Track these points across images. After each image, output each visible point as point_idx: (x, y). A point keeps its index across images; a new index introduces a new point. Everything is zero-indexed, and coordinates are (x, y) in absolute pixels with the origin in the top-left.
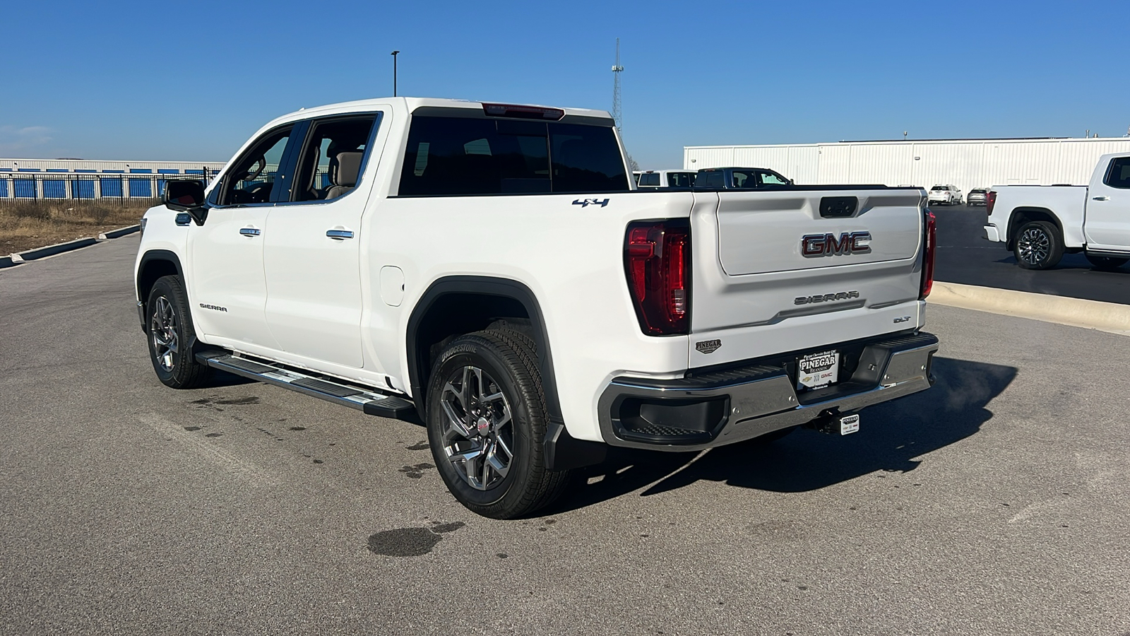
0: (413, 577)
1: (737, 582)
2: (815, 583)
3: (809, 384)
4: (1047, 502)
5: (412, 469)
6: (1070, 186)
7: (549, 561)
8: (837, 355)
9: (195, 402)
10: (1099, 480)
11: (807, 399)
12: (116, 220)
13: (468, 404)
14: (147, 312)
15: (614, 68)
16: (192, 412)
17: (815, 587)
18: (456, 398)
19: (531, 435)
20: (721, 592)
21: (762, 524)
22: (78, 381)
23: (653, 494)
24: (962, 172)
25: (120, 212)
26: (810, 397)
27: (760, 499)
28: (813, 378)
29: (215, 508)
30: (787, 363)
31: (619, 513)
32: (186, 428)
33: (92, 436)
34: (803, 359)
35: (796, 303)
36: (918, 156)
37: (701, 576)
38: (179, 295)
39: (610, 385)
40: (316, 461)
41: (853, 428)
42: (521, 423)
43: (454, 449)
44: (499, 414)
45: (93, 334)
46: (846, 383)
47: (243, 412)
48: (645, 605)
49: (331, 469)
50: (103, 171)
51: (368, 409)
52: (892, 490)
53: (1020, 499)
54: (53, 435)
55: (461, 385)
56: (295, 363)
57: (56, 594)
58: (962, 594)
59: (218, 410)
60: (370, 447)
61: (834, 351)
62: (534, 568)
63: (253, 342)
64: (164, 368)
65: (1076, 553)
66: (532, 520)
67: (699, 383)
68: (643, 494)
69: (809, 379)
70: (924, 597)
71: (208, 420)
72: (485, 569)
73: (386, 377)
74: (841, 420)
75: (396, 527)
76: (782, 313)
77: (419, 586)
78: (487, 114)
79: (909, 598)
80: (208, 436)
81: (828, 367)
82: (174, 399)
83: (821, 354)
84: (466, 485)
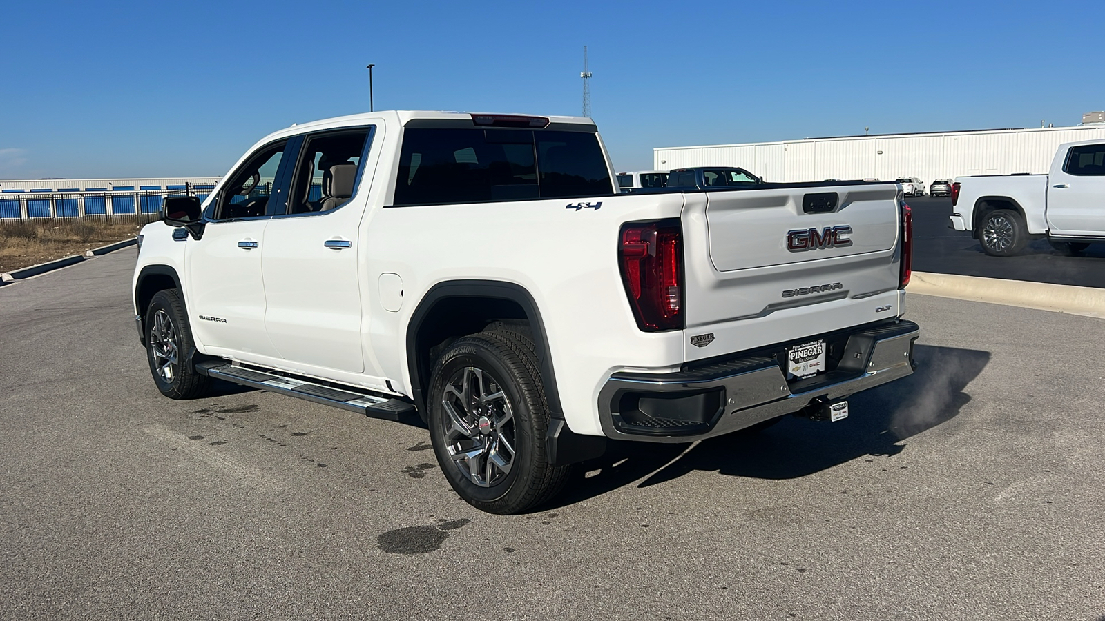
0: (424, 574)
1: (738, 567)
2: (813, 565)
3: (798, 374)
4: (1030, 480)
5: (414, 470)
6: (1028, 174)
7: (555, 553)
8: (824, 345)
9: (196, 412)
10: (1080, 456)
11: (798, 388)
12: (102, 237)
13: (469, 404)
14: (146, 325)
15: (582, 74)
16: (195, 422)
17: (814, 569)
18: (457, 398)
19: (532, 432)
20: (724, 577)
21: (758, 511)
22: (79, 395)
23: (650, 485)
24: (924, 164)
25: (105, 229)
26: (800, 386)
27: (754, 486)
28: (802, 368)
29: (225, 513)
30: (777, 354)
31: (619, 505)
32: (190, 438)
33: (98, 448)
34: (792, 349)
35: (784, 296)
36: (880, 150)
37: (703, 563)
38: (178, 309)
39: (609, 381)
40: (320, 465)
41: (842, 415)
42: (522, 420)
43: (456, 448)
44: (500, 413)
45: (89, 349)
46: (834, 371)
47: (244, 420)
48: (651, 592)
49: (336, 472)
50: (86, 190)
51: (371, 413)
52: (880, 474)
53: (1004, 477)
54: (60, 449)
55: (462, 386)
56: (295, 370)
57: (78, 602)
58: (956, 570)
59: (219, 418)
60: (371, 450)
61: (821, 341)
62: (541, 561)
63: (252, 352)
64: (163, 379)
65: (1062, 527)
66: (535, 514)
67: (695, 376)
68: (640, 486)
69: (798, 369)
70: (919, 575)
71: (211, 429)
72: (494, 563)
73: (386, 381)
74: (831, 407)
75: (403, 526)
76: (770, 306)
77: (431, 582)
78: (476, 124)
79: (905, 576)
80: (212, 444)
81: (816, 356)
82: (176, 410)
83: (809, 344)
84: (469, 482)
